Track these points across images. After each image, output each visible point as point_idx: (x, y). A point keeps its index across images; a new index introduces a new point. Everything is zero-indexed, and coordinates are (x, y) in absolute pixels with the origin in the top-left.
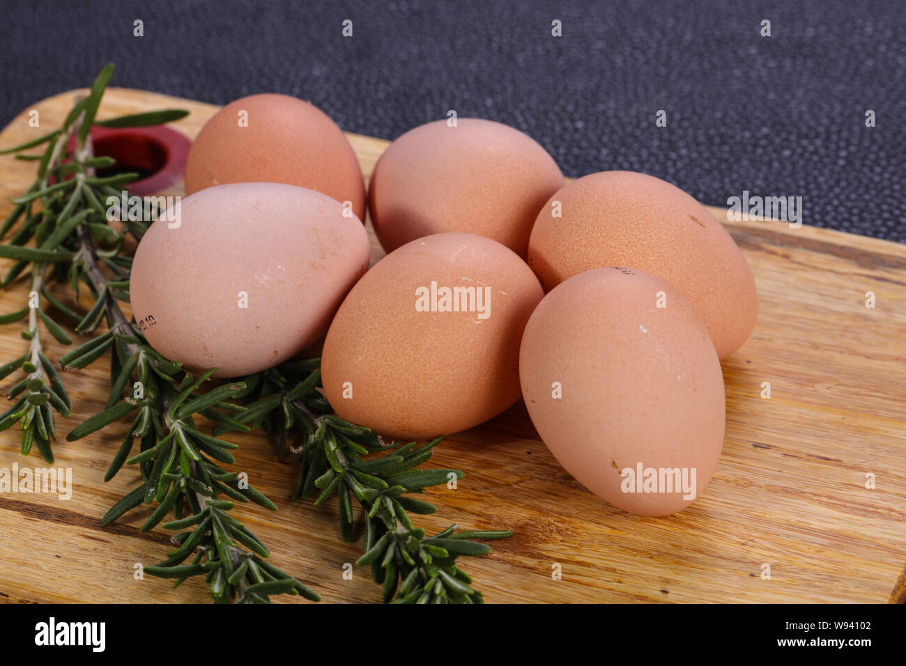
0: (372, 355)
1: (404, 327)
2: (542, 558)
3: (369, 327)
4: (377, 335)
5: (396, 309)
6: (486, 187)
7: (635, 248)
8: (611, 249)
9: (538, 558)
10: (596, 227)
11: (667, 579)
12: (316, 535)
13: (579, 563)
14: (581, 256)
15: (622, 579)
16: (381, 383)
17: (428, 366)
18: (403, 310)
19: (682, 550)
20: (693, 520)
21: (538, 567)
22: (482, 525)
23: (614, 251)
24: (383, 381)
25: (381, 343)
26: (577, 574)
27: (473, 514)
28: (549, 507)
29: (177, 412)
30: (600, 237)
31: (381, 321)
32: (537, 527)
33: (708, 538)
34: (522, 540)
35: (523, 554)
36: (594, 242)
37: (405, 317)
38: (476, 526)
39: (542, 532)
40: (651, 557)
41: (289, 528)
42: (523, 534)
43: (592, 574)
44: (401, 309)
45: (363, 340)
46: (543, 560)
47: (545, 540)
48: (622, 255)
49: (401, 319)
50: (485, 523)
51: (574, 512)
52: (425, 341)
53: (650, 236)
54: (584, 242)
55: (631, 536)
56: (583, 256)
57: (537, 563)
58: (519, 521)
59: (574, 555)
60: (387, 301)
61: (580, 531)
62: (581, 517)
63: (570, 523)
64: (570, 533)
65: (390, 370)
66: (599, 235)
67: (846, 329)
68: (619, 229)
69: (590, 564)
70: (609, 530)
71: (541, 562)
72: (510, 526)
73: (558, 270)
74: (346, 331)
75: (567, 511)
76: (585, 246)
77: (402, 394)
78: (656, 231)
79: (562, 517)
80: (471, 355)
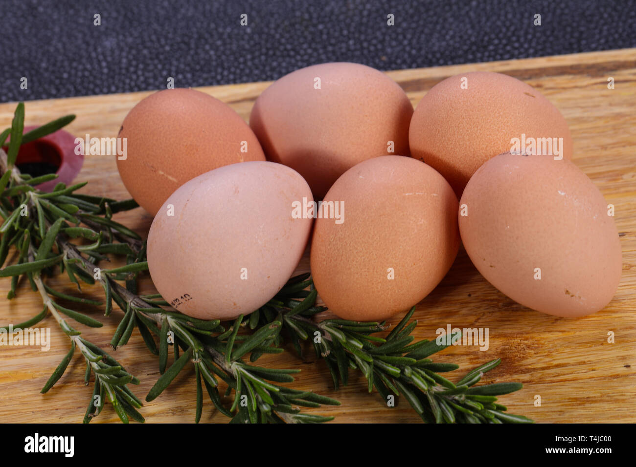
0: (365, 271)
1: (381, 243)
2: (531, 372)
3: (355, 252)
4: (363, 256)
5: (370, 233)
6: (366, 116)
7: (504, 131)
8: (488, 137)
9: (528, 372)
10: (472, 124)
11: (623, 356)
12: (367, 410)
13: (557, 366)
14: (468, 148)
15: (594, 368)
16: (377, 288)
17: (406, 265)
18: (376, 232)
19: (618, 331)
20: (611, 307)
21: (532, 379)
22: (474, 361)
23: (491, 137)
24: (379, 287)
25: (369, 261)
26: (562, 375)
27: (462, 355)
28: (510, 331)
29: (231, 357)
30: (477, 130)
31: (363, 245)
32: (512, 350)
33: (629, 317)
34: (508, 362)
35: (516, 372)
36: (474, 135)
37: (380, 236)
38: (471, 363)
39: (518, 352)
40: (602, 344)
41: (344, 411)
42: (506, 358)
43: (571, 371)
44: (374, 231)
45: (354, 263)
46: (533, 373)
47: (523, 357)
48: (497, 138)
49: (377, 239)
50: (475, 359)
51: (529, 329)
52: (399, 249)
53: (510, 118)
54: (466, 138)
55: (578, 333)
56: (469, 147)
57: (530, 376)
58: (497, 349)
59: (549, 361)
60: (360, 230)
61: (543, 342)
62: (536, 331)
63: (532, 338)
64: (537, 346)
65: (382, 277)
66: (476, 129)
67: (614, 128)
68: (489, 121)
69: (565, 364)
70: (560, 334)
71: (532, 375)
72: (494, 355)
73: (451, 162)
74: (337, 259)
75: (524, 330)
76: (469, 140)
77: (394, 291)
78: (512, 114)
79: (523, 335)
80: (432, 247)
